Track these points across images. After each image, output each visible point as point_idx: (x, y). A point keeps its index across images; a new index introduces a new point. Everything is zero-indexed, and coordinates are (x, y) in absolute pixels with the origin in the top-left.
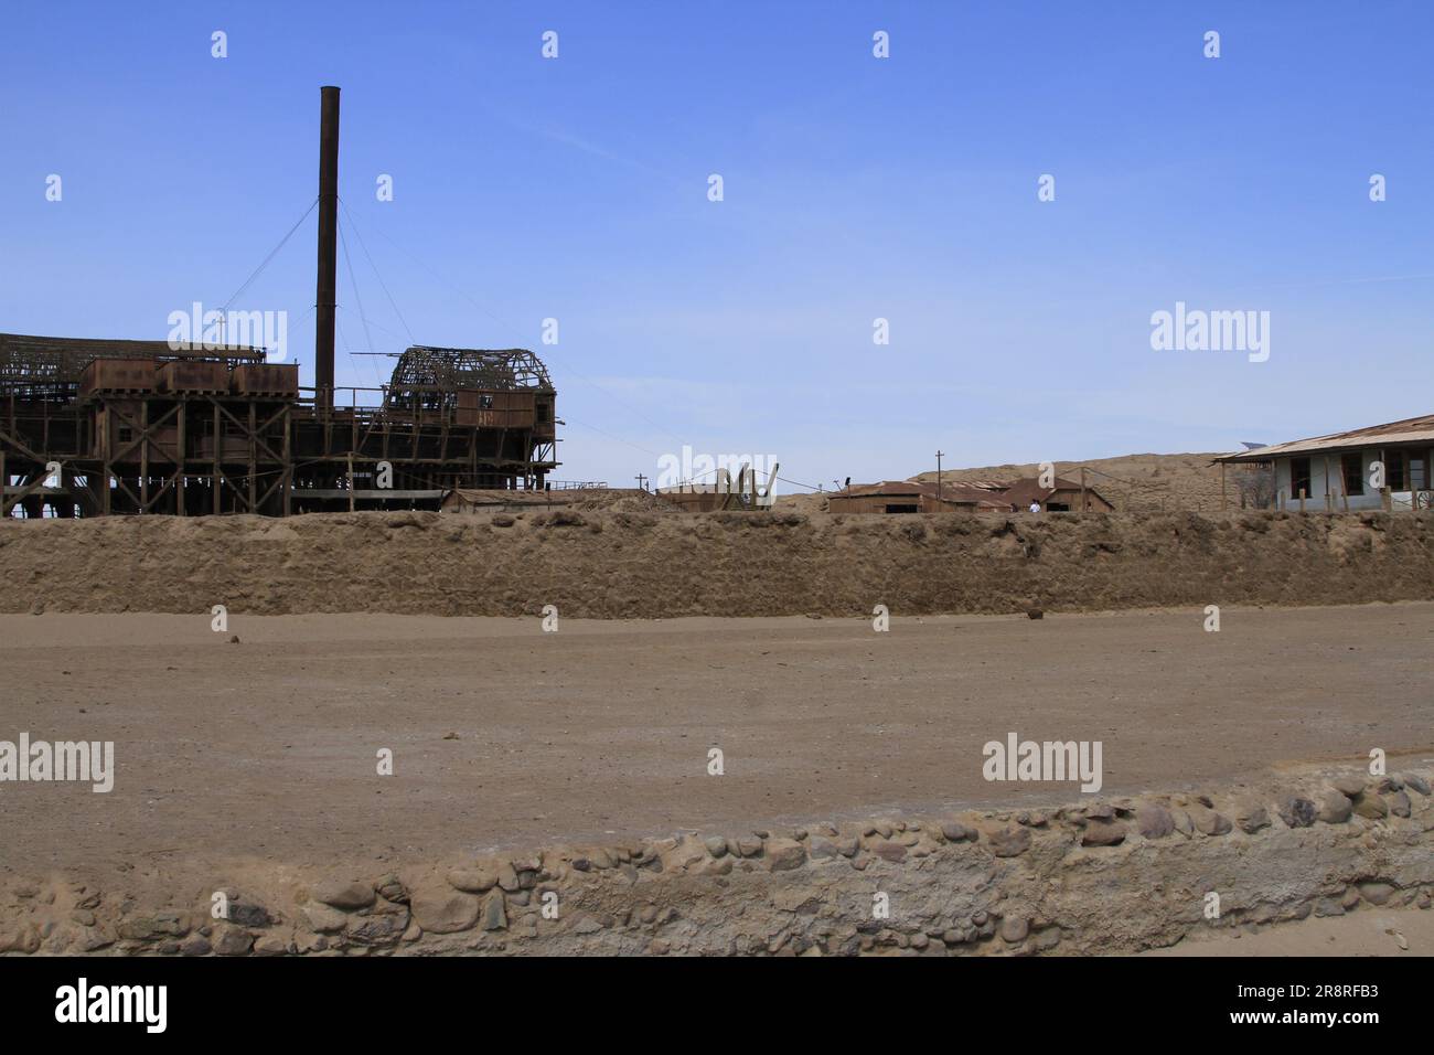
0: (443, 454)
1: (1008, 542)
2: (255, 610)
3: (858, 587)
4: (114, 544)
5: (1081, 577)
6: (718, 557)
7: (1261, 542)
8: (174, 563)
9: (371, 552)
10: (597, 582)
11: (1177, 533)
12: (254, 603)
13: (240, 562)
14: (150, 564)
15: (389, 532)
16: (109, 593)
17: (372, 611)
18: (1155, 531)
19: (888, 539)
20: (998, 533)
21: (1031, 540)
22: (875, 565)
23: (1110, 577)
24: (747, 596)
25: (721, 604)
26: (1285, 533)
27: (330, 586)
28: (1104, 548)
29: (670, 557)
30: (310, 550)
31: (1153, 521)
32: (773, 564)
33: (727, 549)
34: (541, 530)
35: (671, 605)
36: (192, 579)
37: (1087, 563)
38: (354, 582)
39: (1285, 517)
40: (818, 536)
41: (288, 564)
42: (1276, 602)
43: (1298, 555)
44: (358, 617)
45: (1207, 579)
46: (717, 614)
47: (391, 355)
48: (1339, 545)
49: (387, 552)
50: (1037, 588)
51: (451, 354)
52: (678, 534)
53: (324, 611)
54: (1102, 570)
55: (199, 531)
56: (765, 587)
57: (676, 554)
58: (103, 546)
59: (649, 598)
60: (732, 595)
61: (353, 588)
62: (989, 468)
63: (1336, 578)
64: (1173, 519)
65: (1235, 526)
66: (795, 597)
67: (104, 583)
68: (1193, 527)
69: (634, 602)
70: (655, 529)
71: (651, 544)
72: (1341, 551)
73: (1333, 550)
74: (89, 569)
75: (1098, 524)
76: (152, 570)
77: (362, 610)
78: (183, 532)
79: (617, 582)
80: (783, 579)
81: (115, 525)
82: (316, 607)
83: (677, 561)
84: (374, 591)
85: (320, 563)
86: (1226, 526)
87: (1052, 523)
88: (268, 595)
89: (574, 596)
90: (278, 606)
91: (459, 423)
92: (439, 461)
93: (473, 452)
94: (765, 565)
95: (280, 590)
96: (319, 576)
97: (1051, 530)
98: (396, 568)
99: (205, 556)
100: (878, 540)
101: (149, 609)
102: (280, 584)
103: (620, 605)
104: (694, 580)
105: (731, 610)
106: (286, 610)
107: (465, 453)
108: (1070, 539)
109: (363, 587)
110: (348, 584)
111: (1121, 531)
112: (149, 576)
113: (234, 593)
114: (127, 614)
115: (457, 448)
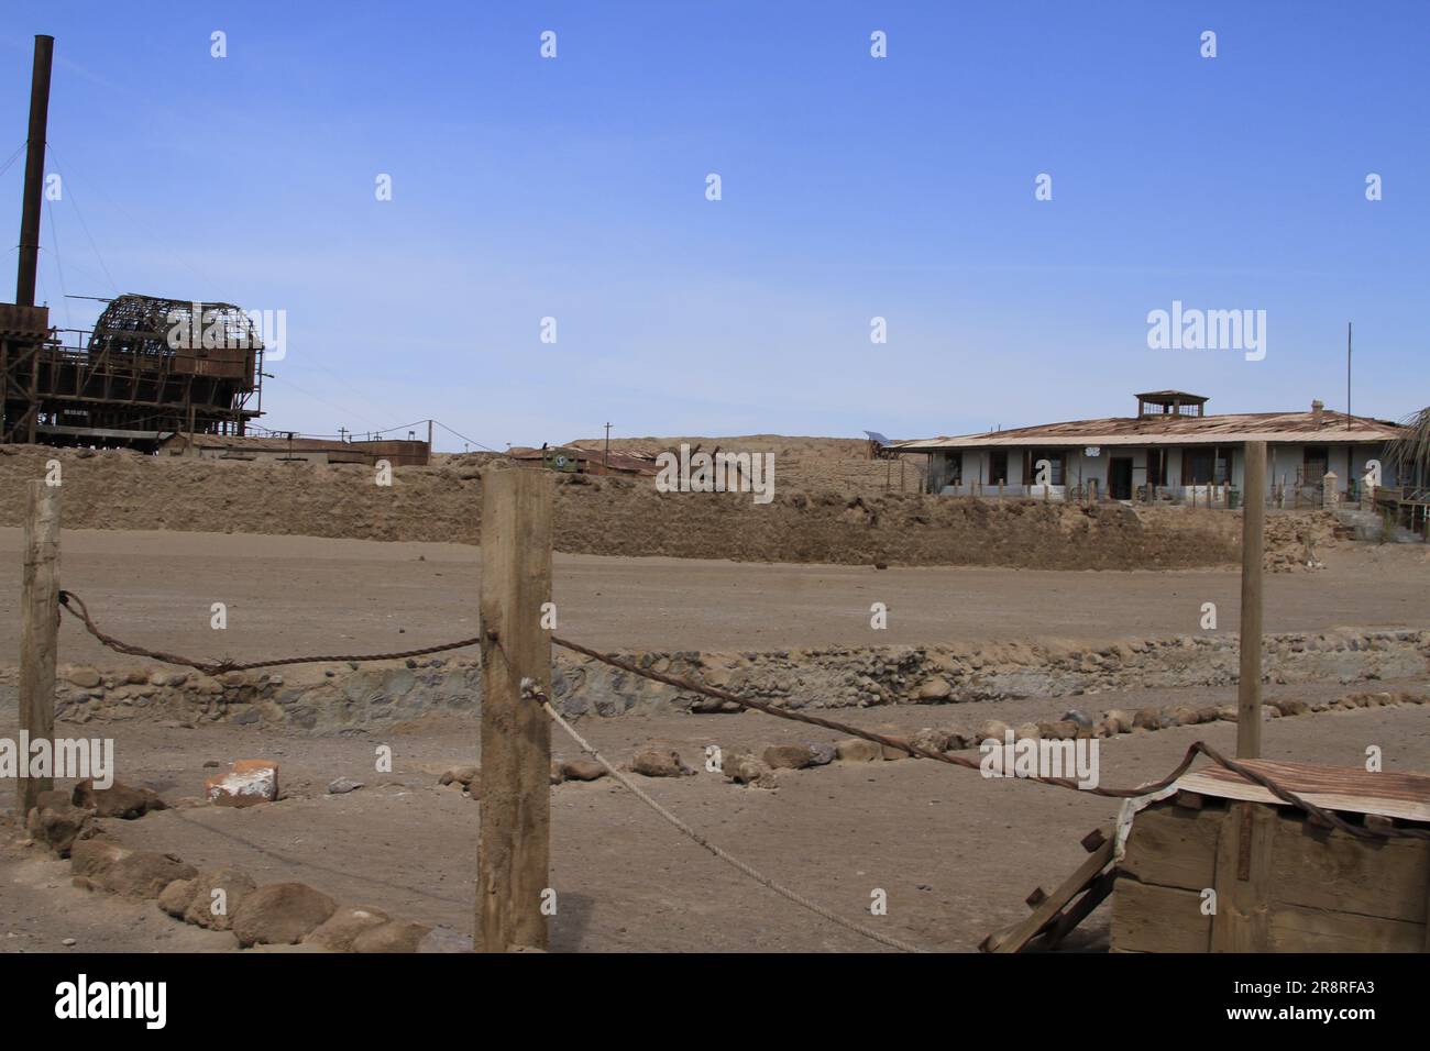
0: (159, 397)
1: (858, 513)
2: (375, 537)
3: (763, 540)
4: (279, 482)
5: (903, 541)
6: (675, 513)
7: (1017, 522)
8: (321, 498)
9: (450, 497)
10: (599, 528)
11: (965, 512)
12: (375, 531)
13: (365, 501)
14: (304, 499)
15: (463, 482)
16: (277, 520)
17: (453, 541)
18: (951, 510)
19: (782, 506)
20: (852, 506)
21: (874, 512)
22: (775, 525)
23: (923, 542)
24: (693, 544)
25: (676, 547)
26: (1034, 516)
27: (424, 521)
28: (919, 520)
29: (644, 511)
30: (411, 494)
31: (950, 502)
32: (710, 519)
33: (680, 507)
34: (561, 487)
35: (646, 548)
36: (333, 511)
37: (908, 531)
38: (439, 519)
39: (1034, 504)
40: (737, 501)
41: (396, 504)
42: (1026, 565)
43: (1041, 533)
44: (445, 545)
45: (982, 547)
46: (674, 556)
47: (103, 300)
48: (1067, 526)
49: (461, 498)
50: (876, 547)
51: (159, 303)
52: (649, 494)
53: (420, 540)
54: (918, 536)
55: (336, 474)
56: (704, 537)
57: (649, 509)
58: (272, 483)
59: (631, 541)
60: (684, 541)
61: (439, 523)
62: (635, 439)
63: (1065, 551)
64: (963, 501)
65: (1002, 509)
66: (724, 545)
67: (274, 512)
68: (976, 508)
69: (621, 544)
70: (634, 490)
71: (633, 501)
72: (1068, 531)
73: (1064, 530)
74: (263, 502)
75: (916, 502)
76: (304, 504)
77: (445, 540)
78: (324, 476)
79: (611, 528)
80: (716, 532)
81: (278, 467)
82: (416, 537)
83: (649, 515)
84: (452, 527)
85: (417, 503)
86: (996, 508)
87: (886, 500)
88: (384, 526)
89: (584, 537)
90: (390, 535)
91: (177, 370)
92: (155, 404)
93: (187, 398)
94: (705, 521)
95: (392, 523)
96: (416, 513)
97: (885, 504)
98: (467, 510)
99: (341, 495)
100: (776, 506)
101: (304, 533)
102: (392, 518)
103: (613, 545)
104: (660, 529)
105: (683, 553)
106: (396, 539)
107: (178, 398)
108: (897, 512)
109: (445, 523)
110: (435, 521)
111: (930, 508)
112: (305, 507)
113: (361, 524)
114: (288, 536)
115: (173, 393)
